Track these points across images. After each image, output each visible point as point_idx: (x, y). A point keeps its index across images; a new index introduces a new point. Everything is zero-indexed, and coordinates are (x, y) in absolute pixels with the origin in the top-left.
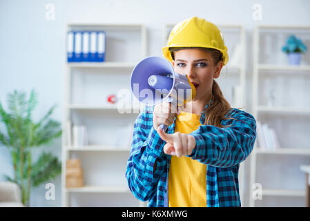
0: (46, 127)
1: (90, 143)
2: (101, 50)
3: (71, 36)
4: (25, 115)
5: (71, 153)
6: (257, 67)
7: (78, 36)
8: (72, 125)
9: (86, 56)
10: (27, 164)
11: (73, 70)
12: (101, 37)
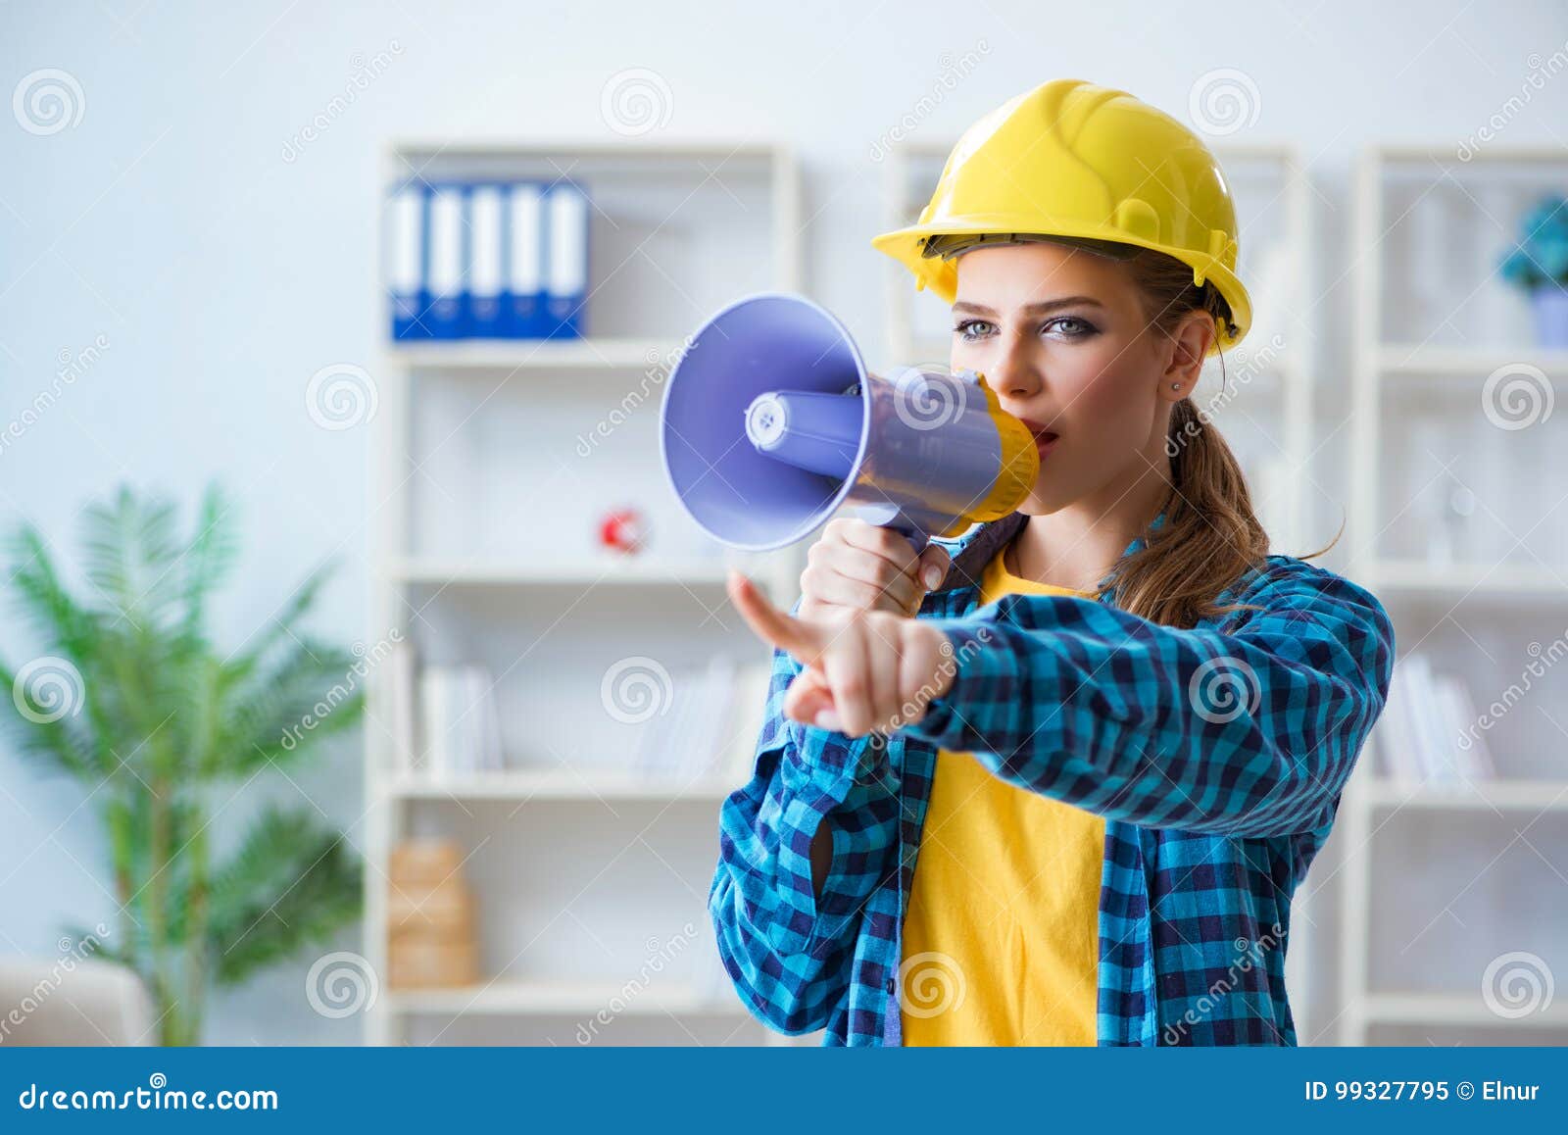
0: (282, 679)
1: (510, 761)
2: (565, 278)
3: (408, 208)
4: (171, 617)
5: (414, 811)
6: (1370, 359)
7: (447, 208)
8: (418, 668)
9: (484, 311)
10: (186, 868)
11: (420, 381)
12: (567, 210)
